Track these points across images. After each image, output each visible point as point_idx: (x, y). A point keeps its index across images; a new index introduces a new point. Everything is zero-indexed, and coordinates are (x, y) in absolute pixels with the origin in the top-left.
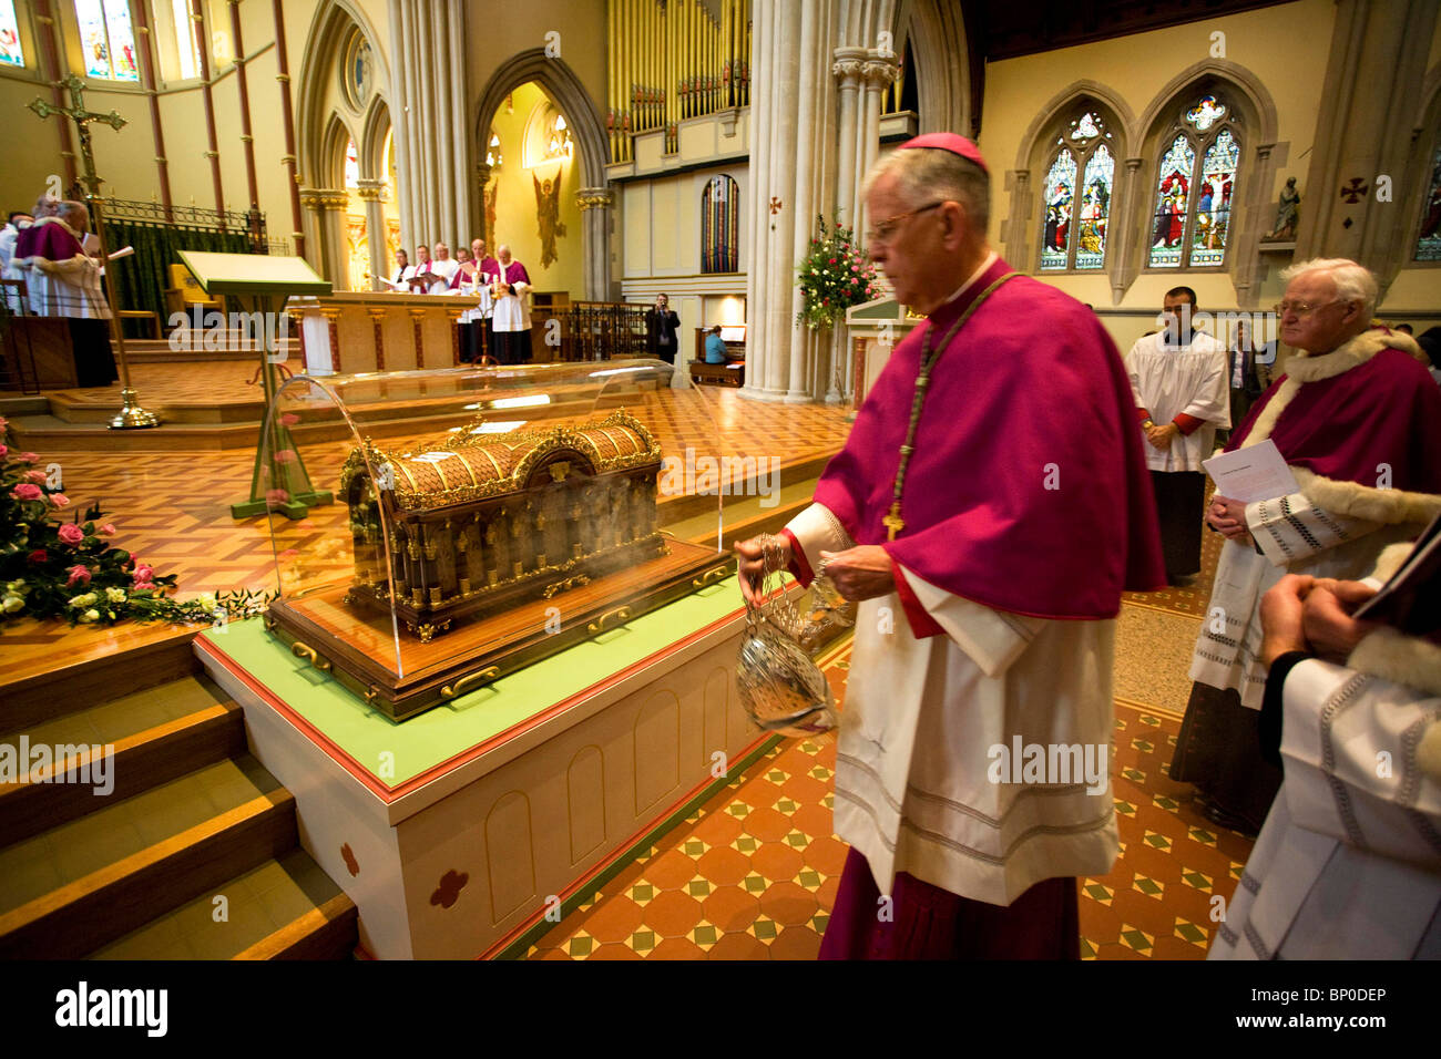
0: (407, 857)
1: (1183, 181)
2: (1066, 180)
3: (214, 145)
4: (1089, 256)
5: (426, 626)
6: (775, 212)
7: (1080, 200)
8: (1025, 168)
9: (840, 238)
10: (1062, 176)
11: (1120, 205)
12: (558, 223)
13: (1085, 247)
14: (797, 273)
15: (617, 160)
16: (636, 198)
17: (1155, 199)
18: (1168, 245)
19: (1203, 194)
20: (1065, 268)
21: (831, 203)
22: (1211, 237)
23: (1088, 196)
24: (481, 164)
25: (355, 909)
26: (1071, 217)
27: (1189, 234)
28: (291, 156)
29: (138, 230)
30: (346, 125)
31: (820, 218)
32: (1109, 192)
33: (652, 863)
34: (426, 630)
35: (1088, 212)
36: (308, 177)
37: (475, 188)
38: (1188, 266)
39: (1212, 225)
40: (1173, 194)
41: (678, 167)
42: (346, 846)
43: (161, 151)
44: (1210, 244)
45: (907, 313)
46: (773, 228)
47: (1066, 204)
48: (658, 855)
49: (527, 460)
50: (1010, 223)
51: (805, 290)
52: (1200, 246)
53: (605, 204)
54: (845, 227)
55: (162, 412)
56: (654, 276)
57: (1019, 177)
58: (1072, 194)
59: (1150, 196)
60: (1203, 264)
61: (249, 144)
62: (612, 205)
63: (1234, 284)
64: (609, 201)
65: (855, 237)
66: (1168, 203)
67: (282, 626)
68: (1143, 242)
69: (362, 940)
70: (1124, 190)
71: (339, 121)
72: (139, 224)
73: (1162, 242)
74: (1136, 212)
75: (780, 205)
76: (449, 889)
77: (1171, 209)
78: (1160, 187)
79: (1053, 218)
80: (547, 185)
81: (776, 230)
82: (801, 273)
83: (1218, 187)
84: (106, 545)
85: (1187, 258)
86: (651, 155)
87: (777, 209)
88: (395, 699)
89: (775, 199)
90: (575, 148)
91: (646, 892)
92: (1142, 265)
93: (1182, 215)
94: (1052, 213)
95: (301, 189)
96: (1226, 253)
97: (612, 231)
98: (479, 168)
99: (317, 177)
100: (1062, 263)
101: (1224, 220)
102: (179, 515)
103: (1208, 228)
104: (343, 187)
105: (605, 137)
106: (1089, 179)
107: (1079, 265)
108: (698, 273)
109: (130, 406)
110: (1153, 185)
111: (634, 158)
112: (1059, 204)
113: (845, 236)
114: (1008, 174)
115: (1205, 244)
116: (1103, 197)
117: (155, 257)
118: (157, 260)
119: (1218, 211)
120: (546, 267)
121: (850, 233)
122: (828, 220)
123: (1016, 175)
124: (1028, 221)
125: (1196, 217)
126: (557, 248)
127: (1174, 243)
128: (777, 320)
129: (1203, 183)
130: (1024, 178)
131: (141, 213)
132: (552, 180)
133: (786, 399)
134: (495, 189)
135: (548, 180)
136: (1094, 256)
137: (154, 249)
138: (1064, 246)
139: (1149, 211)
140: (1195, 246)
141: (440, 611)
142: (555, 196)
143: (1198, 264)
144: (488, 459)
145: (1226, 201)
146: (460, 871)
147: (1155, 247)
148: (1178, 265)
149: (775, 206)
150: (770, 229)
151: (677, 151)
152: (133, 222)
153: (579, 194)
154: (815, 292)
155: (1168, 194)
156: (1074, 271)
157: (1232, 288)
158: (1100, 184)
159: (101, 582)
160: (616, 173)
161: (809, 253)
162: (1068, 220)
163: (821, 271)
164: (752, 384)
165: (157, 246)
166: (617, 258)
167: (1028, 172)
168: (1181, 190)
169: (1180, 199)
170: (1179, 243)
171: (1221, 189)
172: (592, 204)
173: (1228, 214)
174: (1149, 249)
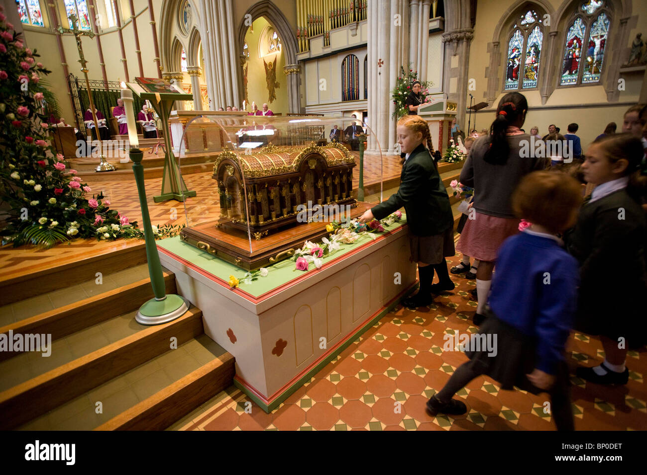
0: (263, 331)
1: (579, 41)
2: (518, 45)
3: (124, 56)
4: (530, 82)
5: (258, 233)
6: (380, 66)
7: (526, 54)
8: (497, 40)
9: (412, 77)
10: (516, 44)
11: (546, 55)
12: (276, 82)
13: (527, 78)
14: (391, 94)
15: (302, 51)
16: (311, 68)
17: (564, 50)
18: (571, 73)
19: (589, 47)
20: (517, 88)
21: (406, 61)
22: (593, 68)
23: (529, 52)
24: (241, 55)
25: (234, 359)
26: (520, 63)
27: (582, 67)
28: (157, 58)
29: (97, 93)
30: (181, 42)
31: (402, 68)
32: (540, 49)
33: (361, 344)
34: (258, 235)
35: (529, 60)
36: (165, 67)
37: (239, 66)
38: (581, 83)
39: (594, 62)
40: (574, 48)
41: (330, 52)
42: (230, 330)
43: (102, 61)
44: (593, 71)
45: (447, 108)
46: (380, 74)
47: (518, 57)
48: (363, 341)
49: (299, 157)
50: (490, 68)
51: (396, 102)
52: (587, 73)
53: (297, 72)
54: (414, 71)
55: (116, 164)
56: (320, 104)
57: (494, 46)
58: (521, 52)
59: (562, 50)
60: (589, 82)
61: (139, 54)
62: (300, 72)
63: (606, 91)
64: (299, 70)
65: (418, 76)
66: (571, 53)
67: (189, 237)
68: (558, 73)
69: (237, 372)
70: (548, 48)
71: (178, 40)
72: (97, 90)
73: (567, 72)
74: (554, 58)
75: (382, 63)
76: (279, 348)
77: (572, 56)
78: (567, 45)
79: (511, 64)
80: (270, 65)
81: (381, 75)
82: (393, 94)
83: (598, 42)
84: (108, 208)
85: (580, 79)
86: (317, 47)
87: (381, 65)
88: (250, 262)
89: (380, 60)
90: (282, 46)
91: (361, 356)
92: (557, 85)
93: (578, 58)
94: (511, 62)
95: (163, 73)
96: (601, 76)
97: (300, 84)
98: (240, 57)
99: (169, 67)
100: (516, 86)
101: (601, 59)
102: (131, 202)
103: (592, 63)
104: (181, 71)
105: (296, 40)
106: (530, 43)
107: (524, 86)
108: (341, 101)
109: (104, 162)
110: (563, 44)
111: (310, 49)
112: (514, 57)
113: (414, 76)
114: (489, 44)
115: (590, 72)
116: (537, 52)
117: (104, 104)
118: (105, 105)
119: (597, 55)
120: (271, 102)
121: (416, 74)
122: (405, 68)
123: (492, 45)
124: (499, 67)
125: (586, 58)
126: (275, 94)
127: (573, 72)
128: (382, 117)
129: (590, 41)
130: (497, 45)
131: (97, 85)
132: (272, 62)
133: (387, 153)
134: (247, 68)
135: (270, 62)
136: (532, 81)
137: (104, 101)
138: (517, 78)
139: (561, 57)
140: (584, 73)
141: (264, 226)
142: (274, 70)
143: (586, 82)
144: (279, 158)
145: (602, 49)
146: (284, 340)
147: (564, 75)
148: (575, 83)
149: (380, 63)
150: (378, 74)
151: (329, 44)
152: (95, 89)
153: (285, 68)
154: (400, 103)
155: (571, 48)
156: (522, 90)
157: (604, 92)
158: (535, 46)
159: (108, 223)
160: (301, 57)
161: (397, 85)
162: (519, 65)
163: (403, 93)
164: (371, 148)
165: (105, 99)
166: (303, 97)
167: (499, 43)
168: (578, 45)
169: (577, 51)
170: (576, 72)
171: (599, 43)
172: (291, 72)
173: (603, 56)
174: (561, 76)
